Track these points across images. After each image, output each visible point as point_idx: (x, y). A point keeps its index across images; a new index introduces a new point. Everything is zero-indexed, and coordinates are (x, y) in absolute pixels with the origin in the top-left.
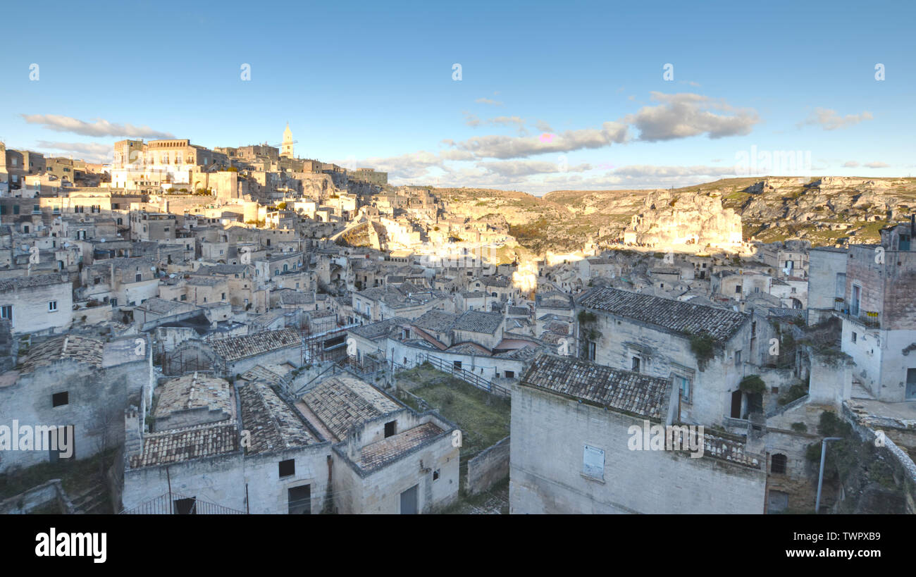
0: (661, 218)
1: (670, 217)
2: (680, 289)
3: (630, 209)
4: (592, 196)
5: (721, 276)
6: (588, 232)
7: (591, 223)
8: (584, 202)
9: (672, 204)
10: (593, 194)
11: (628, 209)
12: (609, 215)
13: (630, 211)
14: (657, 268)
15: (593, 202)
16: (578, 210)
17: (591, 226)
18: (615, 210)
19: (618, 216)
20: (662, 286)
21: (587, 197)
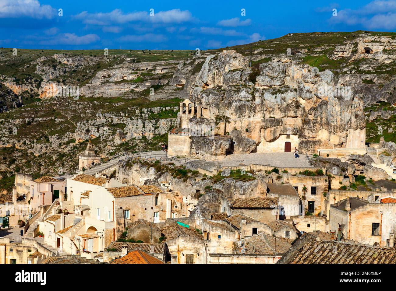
0: (234, 104)
1: (249, 104)
2: (284, 236)
3: (132, 87)
4: (54, 61)
5: (348, 208)
6: (52, 134)
7: (58, 115)
8: (38, 72)
9: (253, 78)
10: (56, 56)
11: (127, 88)
12: (92, 99)
13: (132, 91)
14: (238, 200)
15: (57, 73)
16: (27, 88)
17: (58, 120)
18: (103, 89)
19: (111, 100)
20: (255, 231)
21: (44, 63)
